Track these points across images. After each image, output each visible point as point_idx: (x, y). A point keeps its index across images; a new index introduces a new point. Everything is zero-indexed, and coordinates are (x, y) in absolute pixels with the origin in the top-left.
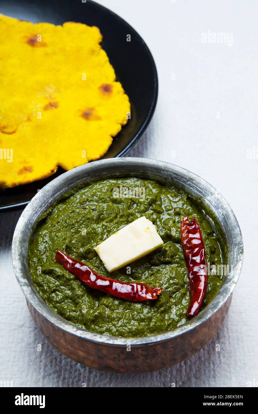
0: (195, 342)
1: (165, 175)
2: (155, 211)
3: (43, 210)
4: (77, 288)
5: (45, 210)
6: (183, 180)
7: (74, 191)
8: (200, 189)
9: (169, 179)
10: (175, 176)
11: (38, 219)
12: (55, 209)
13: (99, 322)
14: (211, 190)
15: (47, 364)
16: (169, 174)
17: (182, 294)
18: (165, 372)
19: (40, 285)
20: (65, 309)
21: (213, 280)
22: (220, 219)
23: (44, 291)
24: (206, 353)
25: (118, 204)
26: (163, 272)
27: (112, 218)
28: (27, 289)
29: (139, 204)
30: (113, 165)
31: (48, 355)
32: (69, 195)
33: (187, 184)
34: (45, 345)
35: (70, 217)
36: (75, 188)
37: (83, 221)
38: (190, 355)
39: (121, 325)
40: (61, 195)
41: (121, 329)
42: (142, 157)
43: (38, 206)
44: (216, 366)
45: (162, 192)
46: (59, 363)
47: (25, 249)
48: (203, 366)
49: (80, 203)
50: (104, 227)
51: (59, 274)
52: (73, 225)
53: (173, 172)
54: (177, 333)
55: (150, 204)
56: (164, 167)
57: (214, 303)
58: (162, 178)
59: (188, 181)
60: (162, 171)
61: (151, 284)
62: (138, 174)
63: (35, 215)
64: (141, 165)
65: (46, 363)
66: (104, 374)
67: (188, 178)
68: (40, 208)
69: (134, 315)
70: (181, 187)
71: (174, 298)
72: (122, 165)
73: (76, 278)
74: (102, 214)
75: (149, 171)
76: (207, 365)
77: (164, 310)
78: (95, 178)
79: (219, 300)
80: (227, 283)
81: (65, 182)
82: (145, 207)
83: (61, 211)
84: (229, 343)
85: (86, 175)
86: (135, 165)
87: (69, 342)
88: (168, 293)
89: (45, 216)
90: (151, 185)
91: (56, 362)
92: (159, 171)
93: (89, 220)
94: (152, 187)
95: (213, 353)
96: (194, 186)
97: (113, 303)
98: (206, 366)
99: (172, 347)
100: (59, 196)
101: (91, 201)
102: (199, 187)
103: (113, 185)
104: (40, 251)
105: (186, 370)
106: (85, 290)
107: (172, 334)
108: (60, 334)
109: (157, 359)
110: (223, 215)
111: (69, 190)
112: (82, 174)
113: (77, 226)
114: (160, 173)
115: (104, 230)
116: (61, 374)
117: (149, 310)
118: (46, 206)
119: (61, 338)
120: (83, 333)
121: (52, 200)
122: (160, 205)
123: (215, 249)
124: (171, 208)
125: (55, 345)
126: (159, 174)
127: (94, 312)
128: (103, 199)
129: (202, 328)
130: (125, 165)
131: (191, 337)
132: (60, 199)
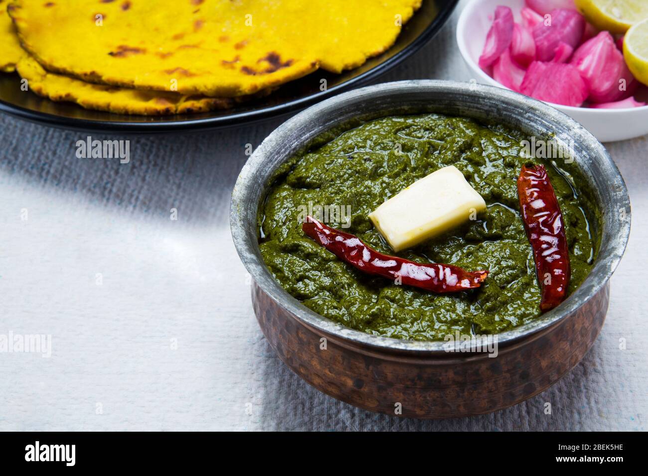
0: (547, 366)
1: (487, 105)
2: (470, 161)
3: (282, 159)
4: (340, 273)
5: (285, 159)
6: (518, 111)
7: (334, 133)
8: (547, 123)
9: (494, 112)
10: (504, 105)
11: (273, 171)
12: (302, 160)
13: (379, 324)
14: (567, 123)
15: (288, 412)
16: (492, 103)
17: (522, 285)
18: (493, 426)
19: (277, 270)
20: (319, 305)
21: (576, 265)
22: (586, 167)
23: (284, 279)
24: (565, 395)
25: (408, 152)
26: (488, 250)
27: (398, 171)
28: (255, 268)
29: (444, 151)
30: (398, 93)
31: (290, 397)
32: (324, 140)
33: (525, 118)
34: (285, 382)
35: (327, 171)
36: (335, 130)
37: (349, 175)
38: (539, 389)
39: (417, 330)
40: (311, 138)
41: (417, 335)
42: (448, 79)
43: (275, 151)
44: (584, 416)
45: (481, 134)
46: (309, 411)
47: (252, 213)
48: (561, 416)
49: (343, 151)
50: (384, 185)
51: (310, 250)
52: (332, 180)
53: (501, 100)
54: (518, 333)
55: (462, 150)
56: (484, 93)
57: (582, 288)
58: (481, 110)
59: (526, 113)
60: (481, 100)
61: (468, 267)
62: (441, 106)
63: (270, 165)
64: (446, 91)
65: (286, 410)
66: (386, 428)
67: (526, 107)
68: (277, 154)
69: (440, 314)
70: (514, 124)
71: (511, 290)
72: (413, 91)
73: (339, 259)
74: (381, 167)
75: (459, 101)
76: (567, 415)
77: (492, 307)
78: (367, 114)
79: (593, 283)
80: (605, 259)
81: (319, 117)
82: (453, 155)
83: (311, 163)
84: (606, 381)
85: (353, 109)
86: (436, 91)
87: (327, 363)
88: (498, 282)
89: (285, 169)
90: (463, 124)
91: (303, 409)
92: (476, 99)
93: (360, 175)
94: (465, 127)
95: (577, 397)
96: (537, 120)
97: (402, 296)
98: (566, 417)
99: (508, 371)
100: (309, 140)
101: (361, 147)
102: (546, 121)
103: (398, 124)
104: (277, 222)
105: (529, 422)
106: (353, 277)
107: (510, 334)
108: (310, 350)
109: (480, 391)
110: (590, 159)
111: (325, 132)
112: (346, 106)
113: (339, 182)
114: (478, 104)
115: (384, 189)
116: (312, 428)
117: (466, 308)
118: (287, 153)
119: (313, 357)
120: (352, 334)
121: (297, 145)
122: (480, 154)
123: (577, 219)
124: (497, 157)
125: (302, 371)
126: (475, 105)
127: (369, 309)
128: (382, 145)
129: (560, 341)
130: (419, 91)
131: (541, 355)
132: (310, 145)
